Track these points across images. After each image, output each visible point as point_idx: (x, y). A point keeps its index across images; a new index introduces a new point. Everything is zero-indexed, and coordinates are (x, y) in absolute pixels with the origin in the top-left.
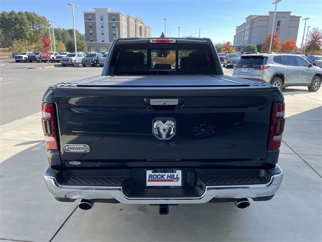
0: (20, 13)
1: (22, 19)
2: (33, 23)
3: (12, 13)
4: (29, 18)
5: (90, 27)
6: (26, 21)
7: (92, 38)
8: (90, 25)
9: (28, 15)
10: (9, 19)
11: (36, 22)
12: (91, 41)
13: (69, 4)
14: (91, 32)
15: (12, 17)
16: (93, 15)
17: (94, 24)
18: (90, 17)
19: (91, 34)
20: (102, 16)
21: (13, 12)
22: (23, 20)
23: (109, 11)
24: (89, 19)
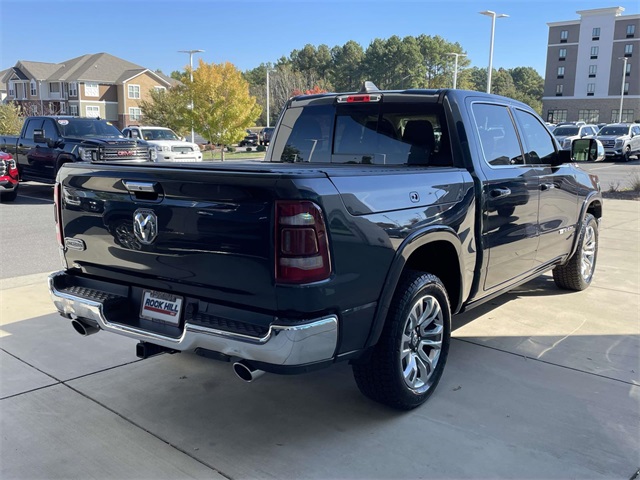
0: (407, 41)
1: (409, 52)
2: (433, 59)
3: (392, 41)
4: (423, 51)
5: (562, 59)
6: (418, 56)
7: (560, 89)
8: (562, 54)
9: (425, 43)
10: (385, 55)
11: (438, 57)
12: (558, 95)
13: (486, 13)
14: (561, 71)
15: (390, 51)
16: (573, 29)
17: (574, 51)
18: (564, 35)
19: (561, 77)
20: (597, 30)
21: (393, 38)
22: (412, 55)
23: (621, 13)
24: (563, 39)
